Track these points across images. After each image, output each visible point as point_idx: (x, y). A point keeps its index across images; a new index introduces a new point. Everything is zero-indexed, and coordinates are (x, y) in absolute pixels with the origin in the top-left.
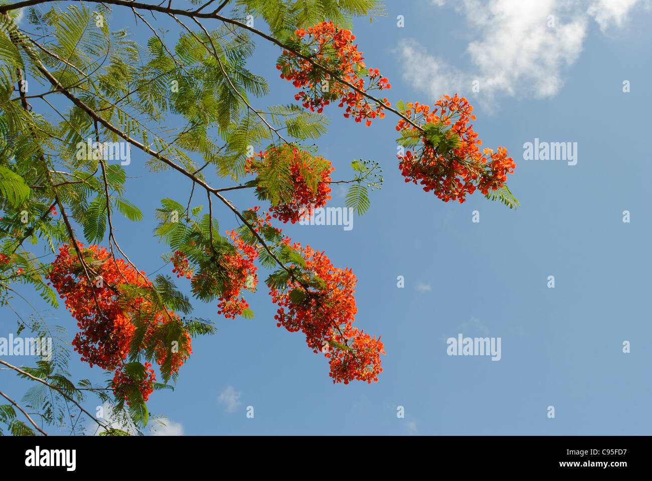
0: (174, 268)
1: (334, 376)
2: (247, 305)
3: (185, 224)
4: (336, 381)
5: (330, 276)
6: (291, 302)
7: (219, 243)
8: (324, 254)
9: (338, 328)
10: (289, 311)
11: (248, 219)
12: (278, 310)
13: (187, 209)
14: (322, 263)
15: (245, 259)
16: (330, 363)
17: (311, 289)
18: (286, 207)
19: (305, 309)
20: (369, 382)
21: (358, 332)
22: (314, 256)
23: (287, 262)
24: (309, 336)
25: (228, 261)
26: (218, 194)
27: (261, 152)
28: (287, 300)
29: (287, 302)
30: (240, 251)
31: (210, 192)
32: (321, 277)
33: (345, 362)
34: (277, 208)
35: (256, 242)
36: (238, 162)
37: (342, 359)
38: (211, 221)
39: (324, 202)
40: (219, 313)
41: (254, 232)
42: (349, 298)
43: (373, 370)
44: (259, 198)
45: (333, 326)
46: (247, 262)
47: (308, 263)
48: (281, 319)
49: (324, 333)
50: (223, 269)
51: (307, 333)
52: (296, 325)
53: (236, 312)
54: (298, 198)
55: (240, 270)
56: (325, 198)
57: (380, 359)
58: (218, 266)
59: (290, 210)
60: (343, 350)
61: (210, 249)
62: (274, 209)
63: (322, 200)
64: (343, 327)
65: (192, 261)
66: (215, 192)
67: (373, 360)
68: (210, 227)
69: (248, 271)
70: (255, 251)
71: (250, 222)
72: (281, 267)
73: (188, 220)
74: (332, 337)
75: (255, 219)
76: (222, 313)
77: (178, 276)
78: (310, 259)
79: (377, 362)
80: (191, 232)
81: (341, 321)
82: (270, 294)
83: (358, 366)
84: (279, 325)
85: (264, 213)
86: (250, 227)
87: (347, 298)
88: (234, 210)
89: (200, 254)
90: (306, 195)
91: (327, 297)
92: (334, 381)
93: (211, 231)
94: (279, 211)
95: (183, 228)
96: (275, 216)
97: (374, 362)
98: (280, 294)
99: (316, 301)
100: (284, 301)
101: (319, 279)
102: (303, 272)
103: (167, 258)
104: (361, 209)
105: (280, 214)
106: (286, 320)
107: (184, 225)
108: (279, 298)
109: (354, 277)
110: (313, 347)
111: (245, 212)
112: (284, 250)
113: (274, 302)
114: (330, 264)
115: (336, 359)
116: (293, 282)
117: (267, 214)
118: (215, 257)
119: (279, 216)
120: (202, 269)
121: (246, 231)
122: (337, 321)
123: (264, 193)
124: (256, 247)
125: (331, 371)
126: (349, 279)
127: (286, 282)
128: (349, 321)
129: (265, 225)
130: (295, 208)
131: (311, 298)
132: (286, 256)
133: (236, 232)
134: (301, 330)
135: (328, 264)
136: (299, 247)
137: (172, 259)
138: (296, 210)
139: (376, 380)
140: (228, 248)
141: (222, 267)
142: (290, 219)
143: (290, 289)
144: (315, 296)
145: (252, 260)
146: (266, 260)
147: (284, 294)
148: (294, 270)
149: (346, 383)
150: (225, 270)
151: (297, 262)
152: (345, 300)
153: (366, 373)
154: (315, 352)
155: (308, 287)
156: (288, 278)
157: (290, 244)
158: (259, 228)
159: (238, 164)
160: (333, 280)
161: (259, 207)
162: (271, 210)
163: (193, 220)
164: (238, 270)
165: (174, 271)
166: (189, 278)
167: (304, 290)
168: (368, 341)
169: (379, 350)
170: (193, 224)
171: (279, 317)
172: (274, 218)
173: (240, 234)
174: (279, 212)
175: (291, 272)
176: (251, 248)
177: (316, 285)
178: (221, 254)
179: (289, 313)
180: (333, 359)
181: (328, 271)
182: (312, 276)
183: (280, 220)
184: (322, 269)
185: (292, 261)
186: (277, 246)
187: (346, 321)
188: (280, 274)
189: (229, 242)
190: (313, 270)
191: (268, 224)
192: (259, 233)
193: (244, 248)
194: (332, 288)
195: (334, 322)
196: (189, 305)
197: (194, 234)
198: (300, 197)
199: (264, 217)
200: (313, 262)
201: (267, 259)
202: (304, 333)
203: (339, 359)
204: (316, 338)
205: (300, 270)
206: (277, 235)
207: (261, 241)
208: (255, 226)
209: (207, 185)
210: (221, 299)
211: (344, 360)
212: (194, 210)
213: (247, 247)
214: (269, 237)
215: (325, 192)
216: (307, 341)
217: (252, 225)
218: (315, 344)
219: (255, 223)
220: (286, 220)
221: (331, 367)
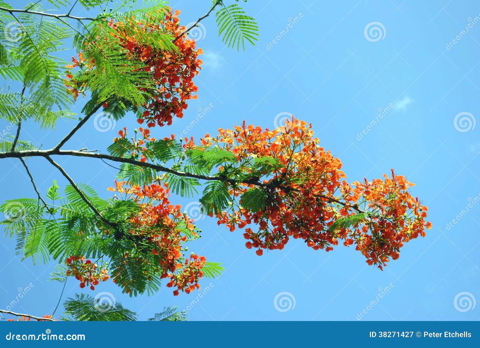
0: (79, 282)
1: (375, 260)
2: (202, 259)
3: (52, 218)
4: (382, 265)
5: (274, 145)
6: (253, 214)
7: (110, 210)
8: (247, 125)
9: (334, 200)
10: (258, 226)
11: (122, 155)
12: (245, 235)
13: (39, 198)
14: (252, 137)
15: (156, 205)
16: (357, 248)
17: (264, 179)
18: (157, 105)
19: (275, 209)
20: (423, 235)
21: (361, 185)
22: (235, 136)
23: (209, 169)
24: (306, 236)
25: (138, 223)
26: (61, 151)
27: (74, 60)
28: (245, 214)
29: (248, 217)
30: (143, 201)
31: (51, 156)
32: (262, 155)
33: (375, 233)
34: (146, 113)
35: (153, 174)
36: (54, 90)
37: (369, 233)
38: (78, 191)
39: (199, 61)
40: (176, 293)
41: (142, 164)
42: (318, 154)
43: (416, 216)
44: (116, 117)
45: (326, 203)
46: (161, 207)
47: (236, 151)
48: (257, 243)
49: (322, 219)
50: (139, 238)
51: (302, 235)
52: (280, 237)
53: (196, 277)
54: (163, 81)
55: (159, 223)
56: (194, 57)
57: (414, 197)
58: (130, 238)
59: (164, 104)
60: (362, 221)
61: (105, 225)
62: (144, 118)
63: (193, 61)
64: (338, 194)
65: (94, 257)
66: (56, 152)
67: (406, 204)
68: (84, 199)
69: (170, 217)
70: (162, 186)
71: (127, 155)
72: (207, 181)
73: (51, 211)
74: (336, 217)
75: (131, 147)
76: (180, 291)
77: (92, 288)
78: (235, 145)
79: (412, 203)
80: (65, 222)
81: (331, 188)
82: (219, 223)
83: (395, 226)
84: (260, 253)
85: (136, 132)
86: (131, 161)
87: (314, 155)
88: (96, 156)
89: (96, 241)
90: (170, 71)
91: (291, 174)
92: (380, 267)
93: (88, 203)
94: (152, 114)
95: (53, 225)
96: (151, 125)
97: (410, 206)
98: (231, 215)
99: (282, 188)
100: (243, 218)
101: (263, 160)
102: (238, 165)
103: (59, 275)
104: (250, 34)
105: (155, 118)
106: (263, 239)
107: (52, 221)
108: (234, 221)
109: (303, 123)
110: (322, 246)
111: (111, 148)
112: (194, 156)
113: (232, 229)
114: (264, 130)
115: (361, 238)
116: (235, 187)
117: (141, 130)
118: (118, 230)
119: (156, 122)
120: (113, 258)
121: (131, 169)
122: (326, 193)
123: (116, 108)
124: (159, 180)
125: (367, 257)
126: (299, 131)
127: (228, 195)
128: (340, 181)
129: (148, 145)
130: (168, 96)
131: (273, 190)
132: (202, 163)
133: (120, 181)
134: (291, 238)
135: (262, 133)
136: (210, 139)
137: (68, 273)
138: (172, 98)
139: (428, 225)
140: (125, 208)
141: (136, 237)
142: (172, 114)
143: (238, 199)
144: (275, 183)
145: (165, 200)
146: (183, 187)
147: (236, 211)
148: (226, 172)
149: (396, 257)
150: (143, 237)
151: (221, 160)
152: (313, 159)
153: (412, 227)
154: (328, 249)
155: (258, 179)
156: (225, 188)
157: (197, 144)
158: (144, 154)
159: (56, 91)
160: (283, 147)
161: (125, 129)
162: (140, 121)
163: (58, 207)
164: (158, 225)
165: (82, 286)
166: (105, 279)
167: (257, 187)
168: (382, 187)
169: (403, 187)
170: (59, 211)
171: (252, 242)
172: (152, 128)
173: (126, 180)
174: (153, 116)
175: (223, 177)
176: (153, 186)
177: (266, 169)
178: (124, 222)
179: (261, 229)
180: (358, 242)
181: (267, 141)
182: (253, 162)
183: (161, 125)
184: (259, 144)
185: (214, 163)
186: (183, 159)
187: (336, 183)
188: (212, 190)
189: (120, 200)
190: (248, 155)
191: (149, 142)
192: (149, 161)
193: (144, 193)
194: (288, 157)
195: (324, 196)
196: (127, 311)
197: (71, 223)
198: (165, 79)
199: (140, 136)
200: (241, 144)
201: (183, 182)
202: (298, 239)
203: (367, 236)
204: (317, 233)
205: (233, 166)
206: (173, 146)
207: (159, 168)
208: (137, 156)
209: (40, 151)
210: (164, 275)
211: (373, 232)
212: (50, 193)
213: (147, 188)
214: (164, 156)
215: (190, 49)
216: (309, 245)
217: (132, 157)
218: (321, 241)
219: (135, 152)
220: (169, 120)
221: (363, 253)
